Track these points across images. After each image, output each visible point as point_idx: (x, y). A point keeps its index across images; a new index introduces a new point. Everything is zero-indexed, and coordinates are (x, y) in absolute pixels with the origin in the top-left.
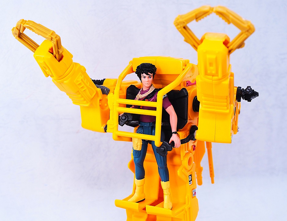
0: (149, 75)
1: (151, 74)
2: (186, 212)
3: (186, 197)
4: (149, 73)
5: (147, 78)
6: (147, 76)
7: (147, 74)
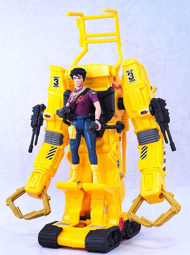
0: (79, 76)
1: (80, 76)
2: (116, 190)
3: (116, 179)
4: (78, 75)
5: (77, 79)
6: (77, 77)
7: (77, 76)
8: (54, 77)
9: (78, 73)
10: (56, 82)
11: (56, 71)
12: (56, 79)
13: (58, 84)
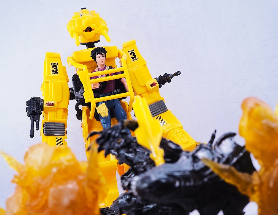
8: (52, 64)
10: (55, 69)
11: (54, 58)
12: (55, 66)
13: (57, 70)
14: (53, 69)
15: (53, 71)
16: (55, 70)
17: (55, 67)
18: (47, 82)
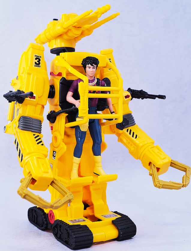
6: (92, 67)
7: (92, 65)
8: (35, 56)
9: (93, 63)
10: (38, 61)
11: (38, 50)
12: (38, 58)
13: (39, 63)
14: (36, 61)
15: (36, 63)
16: (38, 63)
17: (38, 60)
18: (29, 74)
